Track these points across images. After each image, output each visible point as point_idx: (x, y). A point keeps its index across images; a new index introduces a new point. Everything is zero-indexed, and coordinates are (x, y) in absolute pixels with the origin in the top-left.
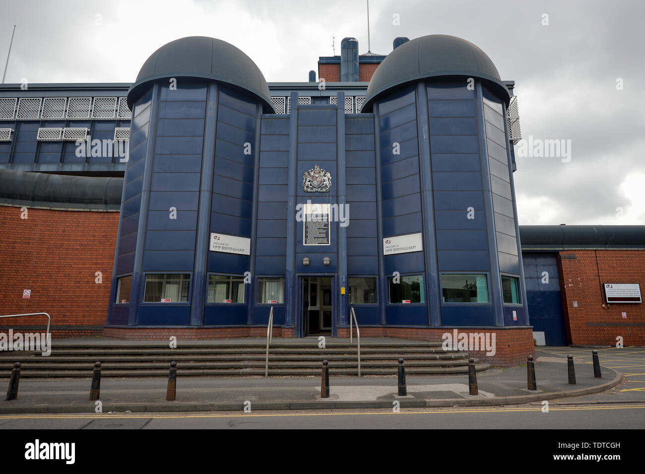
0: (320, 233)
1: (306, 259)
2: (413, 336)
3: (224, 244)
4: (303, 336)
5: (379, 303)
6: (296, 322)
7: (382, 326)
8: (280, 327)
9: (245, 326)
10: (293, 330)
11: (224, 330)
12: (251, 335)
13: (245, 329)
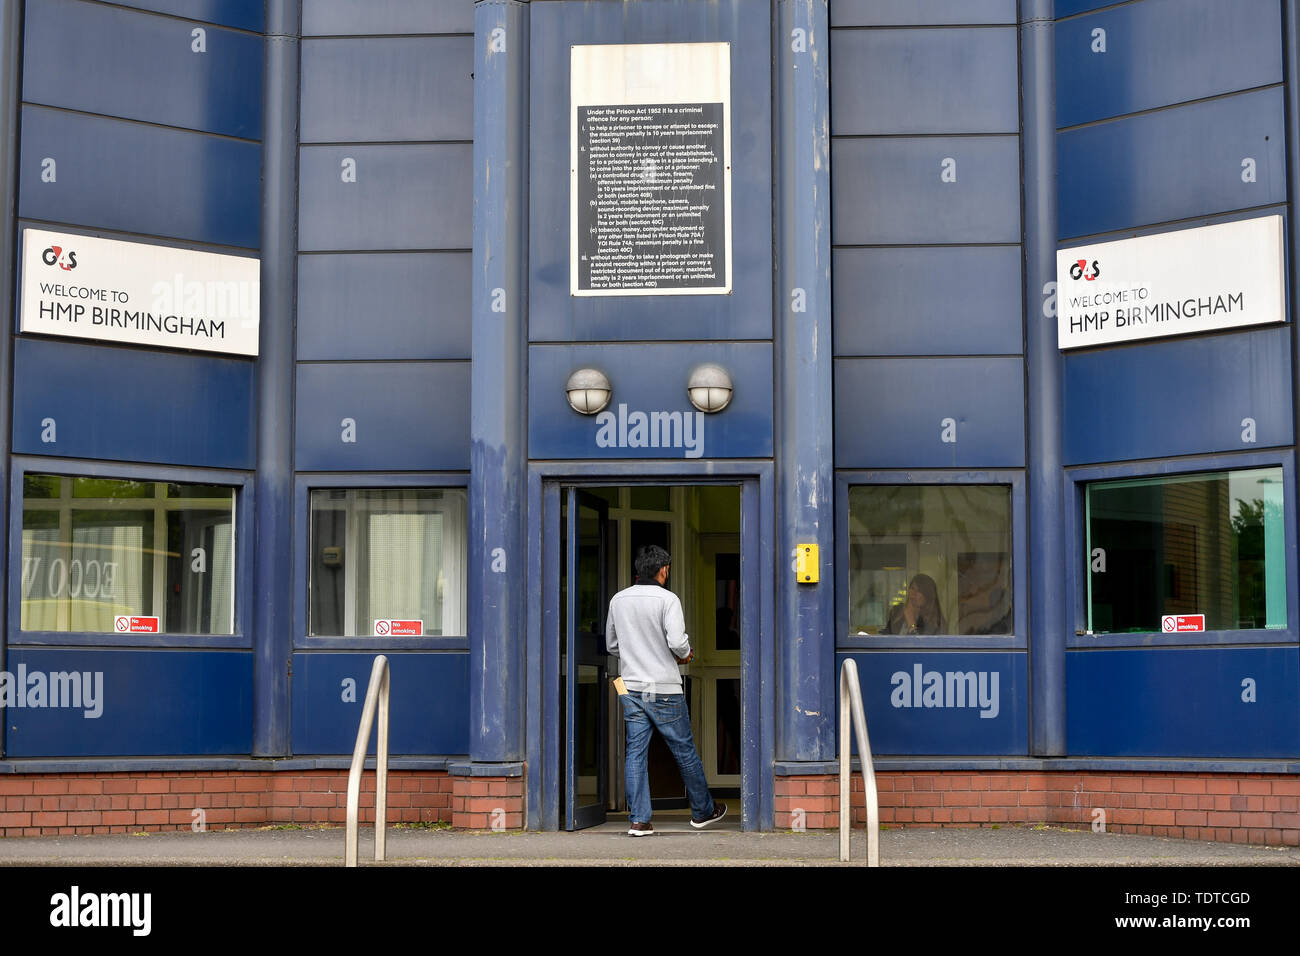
0: (668, 222)
1: (588, 377)
2: (1215, 820)
3: (101, 294)
4: (571, 821)
5: (1023, 634)
6: (533, 741)
7: (1039, 764)
8: (442, 771)
9: (245, 763)
10: (517, 789)
11: (126, 783)
12: (277, 813)
13: (245, 782)
